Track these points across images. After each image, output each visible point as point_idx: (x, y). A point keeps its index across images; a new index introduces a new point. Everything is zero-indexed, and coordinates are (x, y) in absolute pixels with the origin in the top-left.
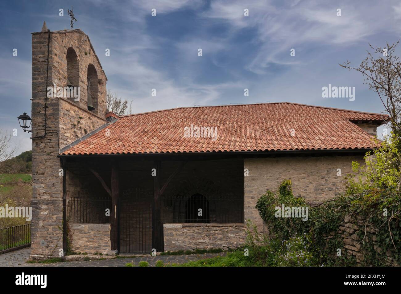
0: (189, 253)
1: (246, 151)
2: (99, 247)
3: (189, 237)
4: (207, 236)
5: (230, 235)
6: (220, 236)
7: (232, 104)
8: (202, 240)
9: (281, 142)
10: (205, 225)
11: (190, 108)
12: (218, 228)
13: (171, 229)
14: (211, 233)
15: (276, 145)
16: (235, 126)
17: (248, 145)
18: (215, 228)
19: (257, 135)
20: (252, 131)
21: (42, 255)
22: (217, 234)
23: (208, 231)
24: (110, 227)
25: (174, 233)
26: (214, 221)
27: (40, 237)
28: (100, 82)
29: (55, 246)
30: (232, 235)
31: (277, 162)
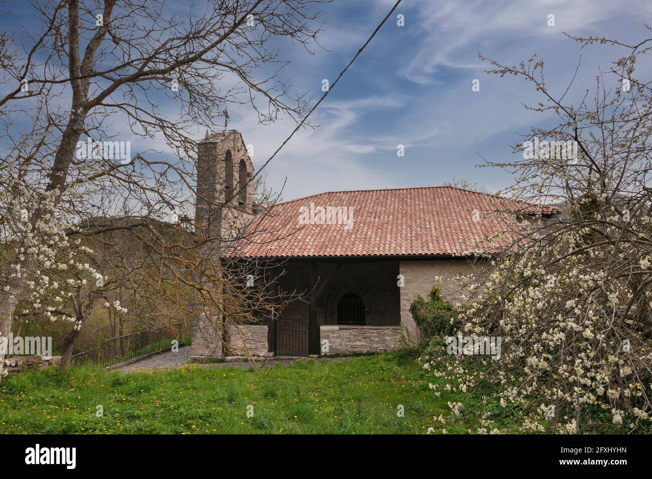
0: (345, 356)
1: (400, 254)
2: (256, 348)
3: (346, 340)
4: (364, 339)
5: (387, 338)
6: (376, 339)
7: (388, 188)
8: (358, 343)
9: (436, 244)
10: (361, 327)
11: (340, 192)
12: (374, 331)
13: (328, 331)
14: (367, 336)
15: (431, 248)
16: (390, 222)
17: (403, 248)
18: (371, 331)
19: (413, 235)
20: (409, 229)
21: (202, 355)
22: (373, 337)
23: (364, 333)
24: (267, 329)
25: (331, 335)
26: (371, 323)
27: (200, 338)
28: (249, 175)
29: (215, 346)
30: (389, 338)
31: (432, 264)
